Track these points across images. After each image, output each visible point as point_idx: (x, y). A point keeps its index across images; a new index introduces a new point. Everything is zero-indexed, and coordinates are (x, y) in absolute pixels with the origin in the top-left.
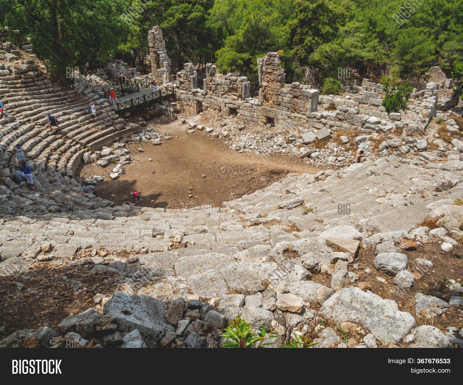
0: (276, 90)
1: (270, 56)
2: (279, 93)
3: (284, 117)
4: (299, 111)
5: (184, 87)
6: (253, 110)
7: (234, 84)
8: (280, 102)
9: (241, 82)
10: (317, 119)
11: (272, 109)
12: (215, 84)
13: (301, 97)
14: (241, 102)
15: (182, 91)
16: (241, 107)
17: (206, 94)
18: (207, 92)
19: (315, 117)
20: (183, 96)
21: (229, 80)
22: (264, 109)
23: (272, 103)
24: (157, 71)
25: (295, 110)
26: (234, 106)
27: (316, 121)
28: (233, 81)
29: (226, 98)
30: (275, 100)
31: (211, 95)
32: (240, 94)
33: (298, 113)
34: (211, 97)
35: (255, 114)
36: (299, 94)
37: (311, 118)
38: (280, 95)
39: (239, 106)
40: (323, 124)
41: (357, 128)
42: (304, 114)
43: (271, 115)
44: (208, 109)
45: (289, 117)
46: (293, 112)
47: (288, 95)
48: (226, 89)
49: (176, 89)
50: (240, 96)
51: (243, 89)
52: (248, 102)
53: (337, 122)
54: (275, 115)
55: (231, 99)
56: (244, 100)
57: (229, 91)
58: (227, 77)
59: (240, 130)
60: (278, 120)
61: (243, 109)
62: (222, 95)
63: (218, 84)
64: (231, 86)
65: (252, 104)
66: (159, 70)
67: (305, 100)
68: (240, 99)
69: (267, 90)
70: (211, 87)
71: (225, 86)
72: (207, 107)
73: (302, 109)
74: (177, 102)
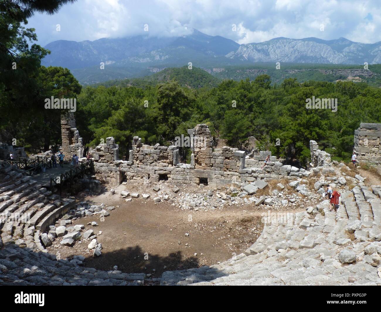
0: (208, 154)
1: (202, 127)
2: (211, 157)
3: (217, 176)
4: (231, 170)
5: (104, 160)
6: (186, 173)
7: (165, 153)
8: (213, 164)
9: (172, 150)
10: (249, 174)
11: (205, 170)
12: (143, 155)
13: (233, 157)
14: (172, 168)
15: (102, 164)
16: (172, 172)
17: (133, 164)
18: (133, 162)
19: (247, 173)
20: (103, 169)
21: (160, 149)
22: (197, 172)
23: (205, 165)
24: (70, 147)
25: (227, 169)
26: (165, 172)
27: (248, 176)
28: (164, 150)
29: (156, 165)
30: (207, 162)
31: (138, 164)
32: (171, 161)
33: (230, 171)
34: (138, 167)
35: (188, 176)
36: (231, 155)
37: (243, 173)
38: (212, 158)
39: (171, 172)
40: (254, 177)
41: (284, 177)
42: (236, 172)
43: (204, 176)
44: (134, 178)
45: (222, 175)
46: (226, 171)
47: (220, 157)
48: (156, 157)
49: (95, 163)
50: (171, 163)
51: (175, 156)
52: (179, 167)
53: (266, 175)
54: (209, 175)
55: (160, 166)
56: (175, 165)
57: (159, 159)
58: (156, 147)
59: (176, 192)
60: (211, 179)
61: (174, 174)
62: (151, 163)
63: (146, 154)
64: (161, 154)
65: (184, 168)
66: (72, 146)
67: (237, 160)
68: (170, 165)
69: (199, 155)
70: (138, 157)
71: (155, 155)
72: (133, 176)
73: (234, 167)
74: (96, 174)
